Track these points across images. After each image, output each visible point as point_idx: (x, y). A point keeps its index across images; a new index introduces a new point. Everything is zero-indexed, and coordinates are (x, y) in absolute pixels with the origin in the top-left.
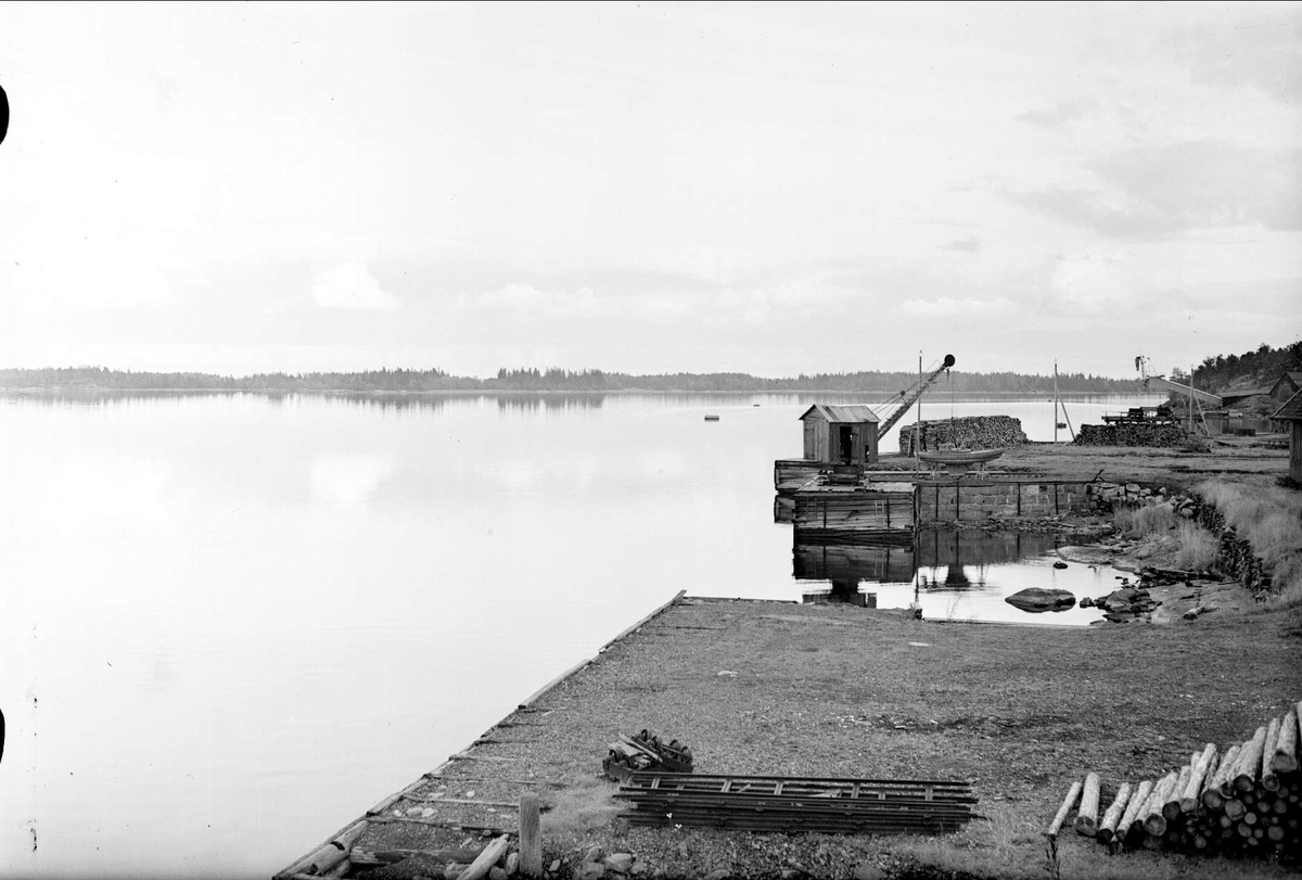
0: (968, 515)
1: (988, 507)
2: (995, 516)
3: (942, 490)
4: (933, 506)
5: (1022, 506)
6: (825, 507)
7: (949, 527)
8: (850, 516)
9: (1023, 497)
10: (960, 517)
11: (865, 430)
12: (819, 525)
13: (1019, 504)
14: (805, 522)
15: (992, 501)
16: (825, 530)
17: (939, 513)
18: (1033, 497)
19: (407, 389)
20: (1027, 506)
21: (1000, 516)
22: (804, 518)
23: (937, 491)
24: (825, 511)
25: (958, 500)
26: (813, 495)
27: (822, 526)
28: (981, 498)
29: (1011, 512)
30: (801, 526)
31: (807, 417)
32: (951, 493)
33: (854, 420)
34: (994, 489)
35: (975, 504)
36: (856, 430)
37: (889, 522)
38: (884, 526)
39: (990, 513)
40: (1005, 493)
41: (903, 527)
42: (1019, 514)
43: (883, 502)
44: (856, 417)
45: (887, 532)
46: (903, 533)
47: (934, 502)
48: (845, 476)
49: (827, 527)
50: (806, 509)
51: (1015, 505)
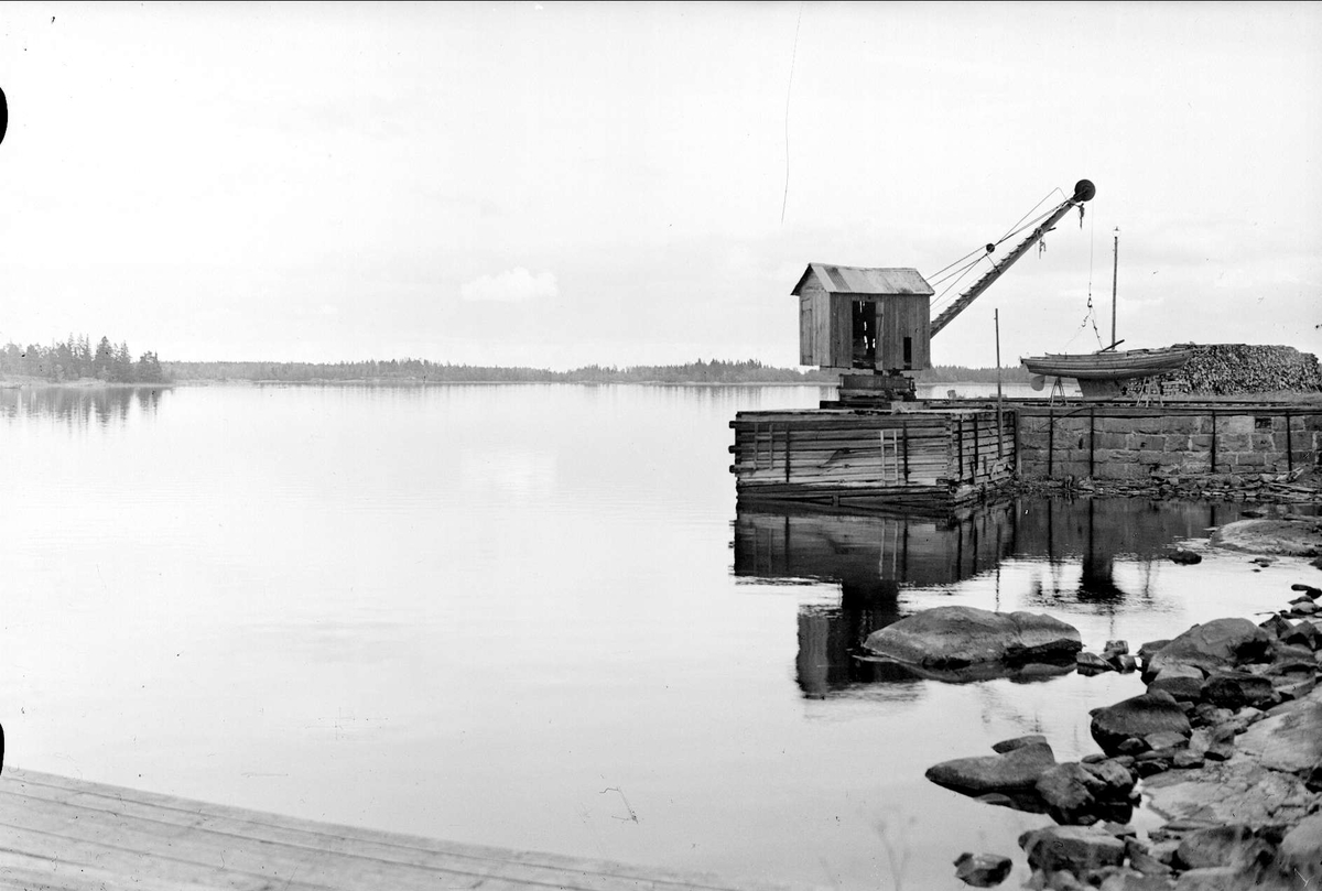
0: (1110, 469)
1: (1151, 455)
2: (1165, 472)
3: (1060, 422)
4: (1043, 452)
5: (1219, 456)
6: (789, 442)
7: (1069, 490)
8: (833, 460)
9: (1221, 437)
10: (1096, 474)
11: (905, 310)
12: (777, 476)
13: (1213, 451)
14: (752, 470)
15: (1159, 446)
16: (787, 486)
17: (1056, 466)
18: (1242, 438)
19: (720, 380)
20: (1230, 454)
21: (1176, 472)
22: (750, 464)
23: (1052, 425)
24: (788, 450)
25: (1092, 441)
26: (766, 419)
27: (783, 480)
28: (1139, 439)
29: (1197, 466)
30: (746, 477)
31: (803, 289)
32: (1079, 427)
33: (881, 290)
34: (1163, 422)
35: (1126, 450)
36: (881, 307)
37: (907, 472)
38: (896, 478)
39: (1156, 466)
40: (1186, 431)
41: (932, 482)
42: (1213, 470)
43: (895, 433)
44: (888, 285)
45: (904, 491)
46: (933, 493)
47: (1045, 445)
48: (862, 392)
49: (793, 480)
50: (753, 446)
51: (1205, 453)
